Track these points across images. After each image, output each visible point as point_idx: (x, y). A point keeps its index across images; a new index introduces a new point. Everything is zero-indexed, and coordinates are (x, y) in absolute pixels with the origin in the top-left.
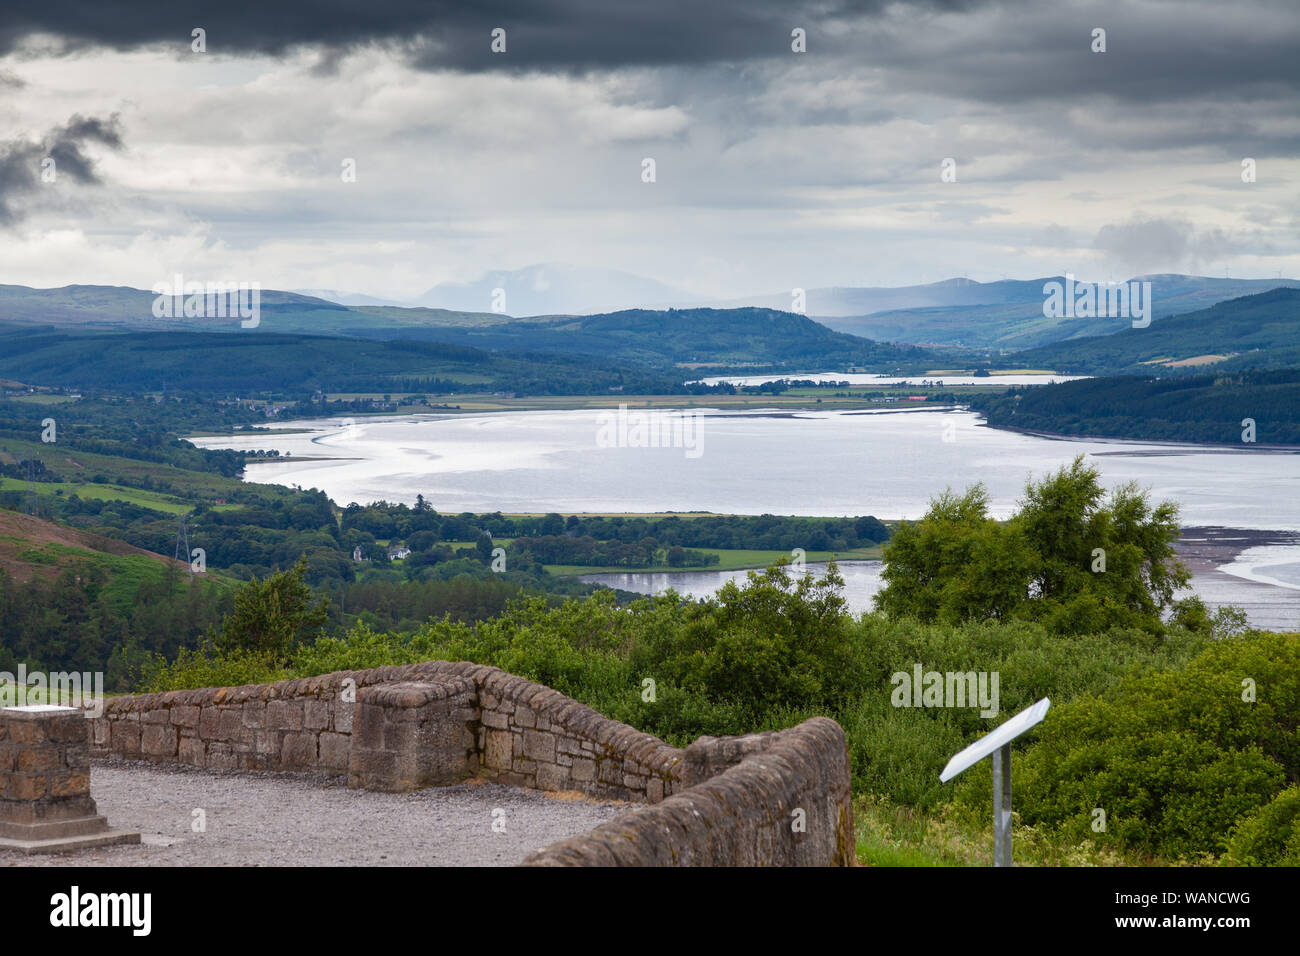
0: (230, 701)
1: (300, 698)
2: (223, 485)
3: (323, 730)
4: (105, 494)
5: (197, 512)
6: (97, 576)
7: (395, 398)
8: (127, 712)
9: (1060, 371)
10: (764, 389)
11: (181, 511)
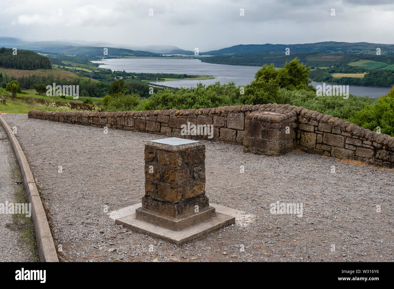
0: (182, 115)
1: (212, 115)
2: (96, 68)
3: (222, 127)
4: (80, 69)
5: (93, 71)
6: (79, 80)
7: (120, 56)
8: (140, 117)
9: (211, 55)
10: (171, 56)
11: (90, 71)
